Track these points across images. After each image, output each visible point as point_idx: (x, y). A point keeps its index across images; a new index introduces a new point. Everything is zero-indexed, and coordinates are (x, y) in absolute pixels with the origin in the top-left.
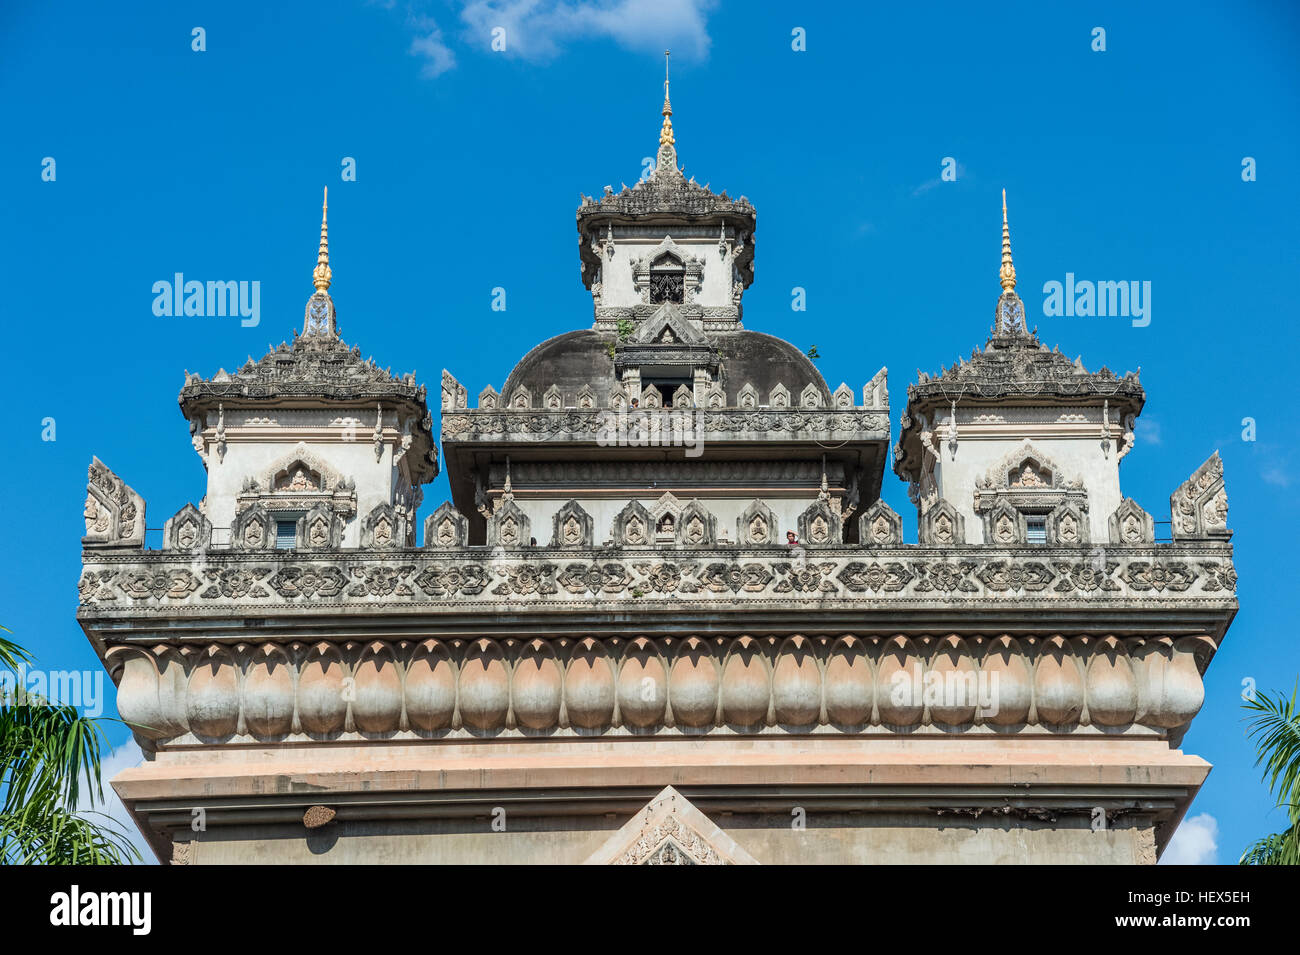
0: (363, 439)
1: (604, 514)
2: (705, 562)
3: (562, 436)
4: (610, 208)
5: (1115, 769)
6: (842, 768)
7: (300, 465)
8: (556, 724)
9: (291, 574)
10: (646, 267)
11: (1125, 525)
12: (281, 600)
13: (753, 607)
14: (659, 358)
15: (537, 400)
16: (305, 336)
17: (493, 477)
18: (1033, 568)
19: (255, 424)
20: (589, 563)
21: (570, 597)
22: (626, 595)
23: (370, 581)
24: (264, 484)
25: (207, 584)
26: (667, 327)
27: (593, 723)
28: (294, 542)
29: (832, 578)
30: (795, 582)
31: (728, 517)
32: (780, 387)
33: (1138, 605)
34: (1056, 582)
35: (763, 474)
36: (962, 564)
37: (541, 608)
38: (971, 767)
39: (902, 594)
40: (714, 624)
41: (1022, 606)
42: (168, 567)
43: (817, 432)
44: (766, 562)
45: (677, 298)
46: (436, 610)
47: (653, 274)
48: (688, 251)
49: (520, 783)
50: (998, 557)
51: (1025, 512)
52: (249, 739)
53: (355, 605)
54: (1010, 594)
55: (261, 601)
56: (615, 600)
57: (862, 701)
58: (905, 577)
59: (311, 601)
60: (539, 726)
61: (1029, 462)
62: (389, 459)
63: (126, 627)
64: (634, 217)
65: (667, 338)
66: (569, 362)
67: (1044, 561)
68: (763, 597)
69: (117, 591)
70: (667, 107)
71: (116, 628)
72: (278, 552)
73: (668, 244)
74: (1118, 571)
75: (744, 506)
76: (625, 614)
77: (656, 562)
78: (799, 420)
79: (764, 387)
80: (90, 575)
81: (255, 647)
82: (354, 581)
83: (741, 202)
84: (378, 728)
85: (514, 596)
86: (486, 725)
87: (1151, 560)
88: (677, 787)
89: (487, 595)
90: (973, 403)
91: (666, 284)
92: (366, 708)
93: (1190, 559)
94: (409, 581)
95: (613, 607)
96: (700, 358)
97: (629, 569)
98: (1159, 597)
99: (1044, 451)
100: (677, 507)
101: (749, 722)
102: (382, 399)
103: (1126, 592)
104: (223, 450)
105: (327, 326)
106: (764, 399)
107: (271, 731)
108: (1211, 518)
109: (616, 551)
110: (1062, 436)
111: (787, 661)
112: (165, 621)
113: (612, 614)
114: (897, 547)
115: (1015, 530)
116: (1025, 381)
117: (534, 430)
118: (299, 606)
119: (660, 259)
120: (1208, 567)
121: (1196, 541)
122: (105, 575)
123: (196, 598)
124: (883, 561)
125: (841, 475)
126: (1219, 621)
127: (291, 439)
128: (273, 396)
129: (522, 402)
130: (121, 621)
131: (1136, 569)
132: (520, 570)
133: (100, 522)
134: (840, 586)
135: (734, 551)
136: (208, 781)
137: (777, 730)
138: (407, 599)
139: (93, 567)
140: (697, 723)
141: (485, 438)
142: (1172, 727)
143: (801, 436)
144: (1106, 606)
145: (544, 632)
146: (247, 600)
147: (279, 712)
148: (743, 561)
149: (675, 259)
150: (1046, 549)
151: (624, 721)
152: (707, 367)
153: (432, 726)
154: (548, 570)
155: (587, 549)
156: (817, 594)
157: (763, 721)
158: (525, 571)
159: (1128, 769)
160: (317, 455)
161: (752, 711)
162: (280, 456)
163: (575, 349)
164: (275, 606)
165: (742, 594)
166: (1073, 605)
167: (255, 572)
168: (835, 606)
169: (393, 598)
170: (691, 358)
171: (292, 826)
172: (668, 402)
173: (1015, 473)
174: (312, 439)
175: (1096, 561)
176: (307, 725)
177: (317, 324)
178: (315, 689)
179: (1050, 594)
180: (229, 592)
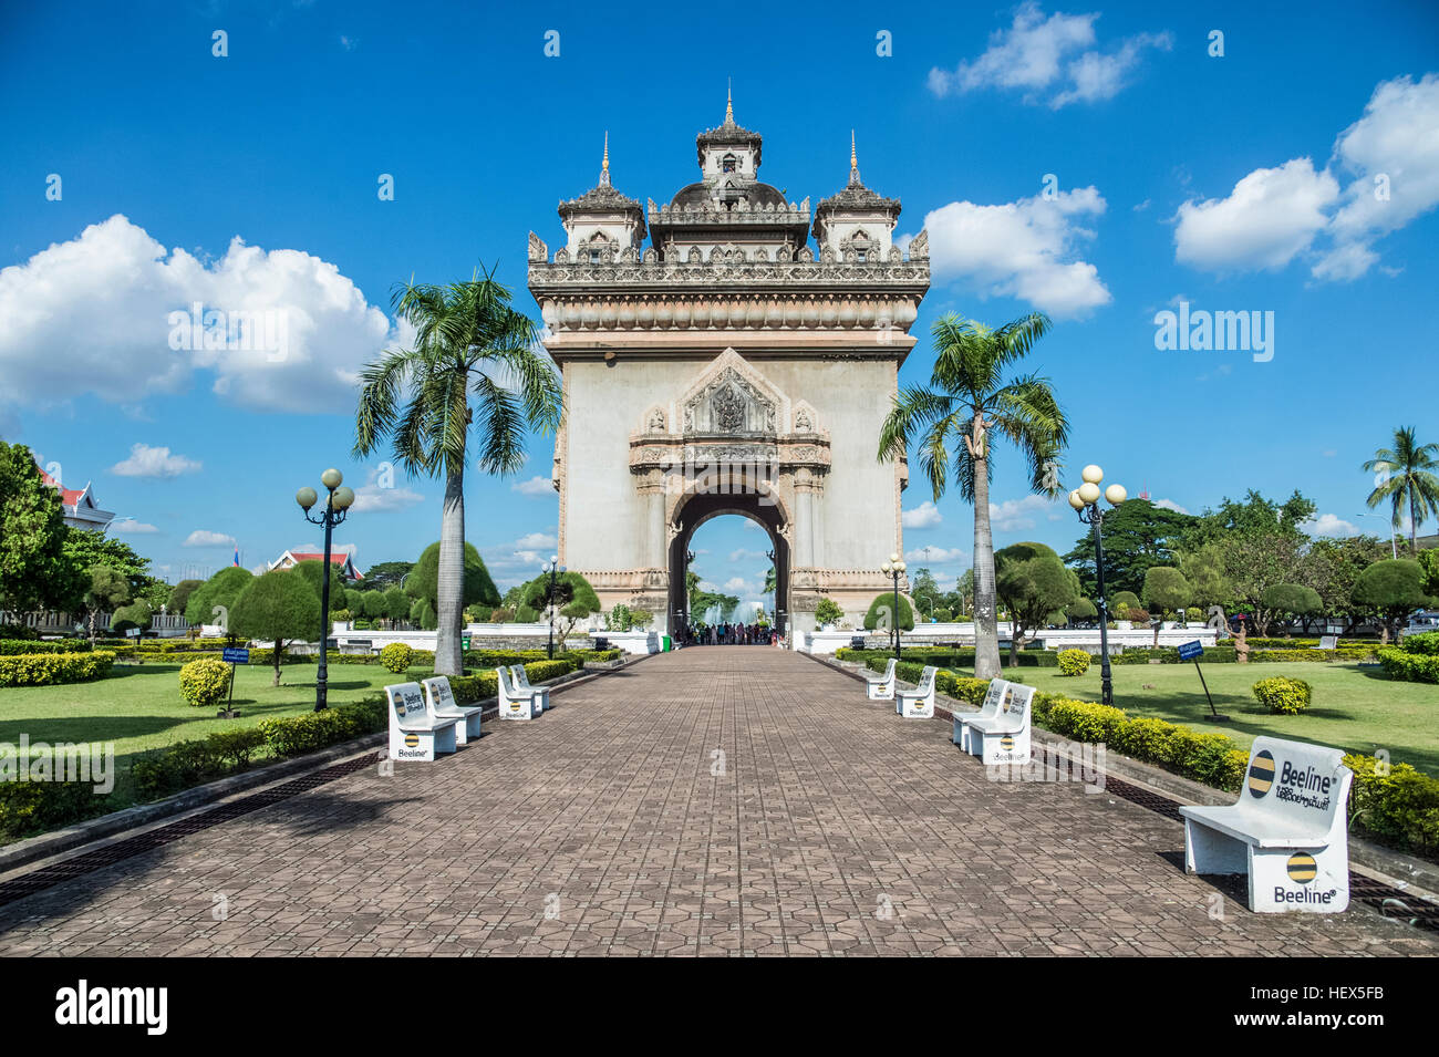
0: (621, 223)
1: (706, 251)
2: (743, 268)
3: (691, 222)
4: (708, 137)
5: (885, 341)
6: (791, 341)
7: (599, 233)
8: (690, 325)
9: (597, 272)
10: (722, 159)
11: (893, 255)
12: (594, 281)
13: (760, 284)
14: (728, 194)
15: (682, 209)
16: (600, 186)
17: (667, 237)
18: (860, 270)
19: (584, 218)
20: (701, 268)
21: (694, 280)
22: (714, 280)
23: (624, 274)
24: (587, 240)
25: (569, 275)
26: (730, 181)
27: (703, 325)
28: (597, 261)
29: (788, 273)
30: (775, 276)
31: (751, 251)
32: (770, 204)
33: (896, 284)
34: (868, 275)
35: (764, 236)
36: (835, 269)
37: (684, 284)
38: (835, 341)
39: (813, 280)
40: (746, 290)
41: (855, 284)
42: (556, 270)
43: (783, 220)
44: (764, 268)
45: (733, 170)
46: (647, 285)
47: (724, 161)
48: (738, 152)
49: (678, 346)
50: (848, 266)
52: (585, 329)
53: (619, 283)
54: (851, 279)
55: (587, 281)
56: (710, 281)
57: (798, 318)
58: (814, 274)
59: (604, 281)
60: (684, 326)
61: (860, 231)
62: (630, 231)
63: (544, 290)
64: (717, 140)
65: (729, 185)
66: (694, 194)
67: (864, 268)
68: (763, 280)
69: (540, 278)
70: (730, 99)
71: (540, 290)
72: (593, 264)
73: (729, 150)
74: (890, 272)
75: (757, 247)
76: (714, 286)
77: (725, 268)
78: (777, 216)
79: (765, 204)
80: (531, 272)
81: (586, 297)
83: (756, 134)
84: (629, 326)
85: (675, 280)
86: (666, 325)
87: (901, 268)
88: (734, 348)
89: (665, 280)
90: (841, 210)
91: (729, 165)
92: (624, 319)
93: (915, 267)
94: (638, 274)
95: (710, 284)
96: (741, 193)
97: (715, 270)
98: (903, 281)
99: (866, 228)
100: (733, 248)
101: (758, 325)
102: (627, 209)
103: (892, 279)
104: (573, 228)
105: (608, 182)
106: (764, 208)
107: (593, 326)
108: (923, 252)
109: (711, 264)
110: (871, 222)
111: (772, 303)
112: (557, 288)
113: (709, 286)
114: (812, 262)
115: (853, 257)
116: (860, 202)
117: (682, 219)
118: (600, 283)
119: (726, 156)
120: (922, 269)
121: (917, 260)
122: (536, 272)
123: (565, 280)
124: (807, 267)
125: (792, 236)
126: (924, 289)
127: (596, 223)
128: (590, 208)
129: (677, 209)
130: (542, 288)
131: (896, 270)
132: (676, 270)
133: (533, 254)
134: (791, 276)
135: (753, 264)
136: (573, 343)
137: (768, 328)
138: (637, 281)
139: (532, 269)
140: (740, 325)
142: (905, 327)
143: (778, 222)
144: (885, 284)
145: (685, 293)
146: (583, 281)
147: (596, 320)
148: (756, 268)
149: (733, 156)
150: (865, 263)
151: (714, 324)
152: (744, 196)
153: (647, 326)
154: (687, 270)
155: (700, 263)
156: (783, 279)
157: (763, 325)
158: (678, 271)
160: (605, 229)
161: (759, 322)
162: (593, 230)
163: (697, 190)
164: (592, 283)
165: (756, 279)
166: (874, 283)
167: (585, 271)
168: (789, 284)
169: (632, 280)
170: (738, 193)
171: (601, 359)
172: (729, 209)
173: (854, 236)
174: (603, 223)
175: (883, 267)
176: (604, 325)
177: (604, 182)
178: (606, 312)
179: (865, 279)
180: (576, 278)
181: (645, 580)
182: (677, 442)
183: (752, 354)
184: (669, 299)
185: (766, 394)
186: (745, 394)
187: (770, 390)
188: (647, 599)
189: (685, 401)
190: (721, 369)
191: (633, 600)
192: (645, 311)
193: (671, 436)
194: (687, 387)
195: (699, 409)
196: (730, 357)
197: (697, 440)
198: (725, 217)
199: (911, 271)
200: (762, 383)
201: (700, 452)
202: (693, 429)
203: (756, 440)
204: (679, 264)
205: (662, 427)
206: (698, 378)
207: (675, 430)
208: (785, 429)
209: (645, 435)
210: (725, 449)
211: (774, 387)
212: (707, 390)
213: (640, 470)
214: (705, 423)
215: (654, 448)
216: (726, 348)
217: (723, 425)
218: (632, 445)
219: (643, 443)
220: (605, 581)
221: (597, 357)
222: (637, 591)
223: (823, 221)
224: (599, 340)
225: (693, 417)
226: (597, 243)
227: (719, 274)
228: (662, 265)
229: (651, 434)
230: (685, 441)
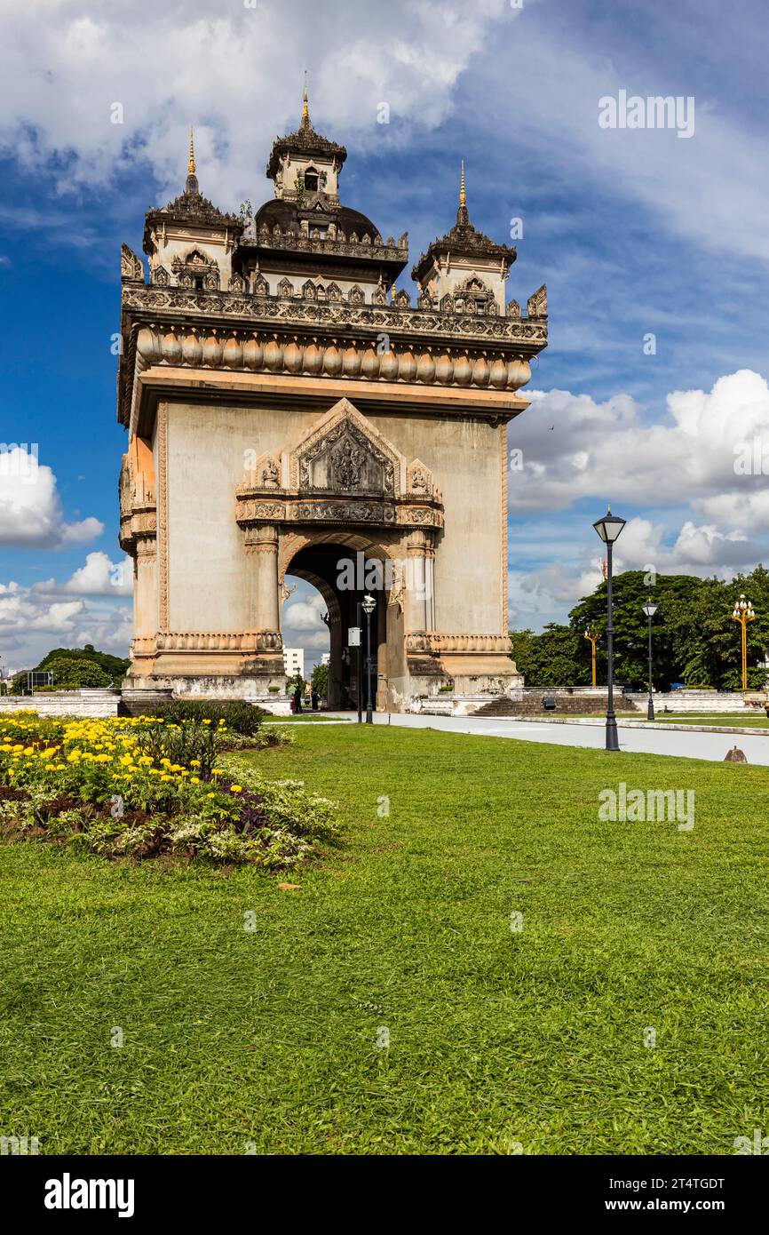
0: (221, 244)
1: (298, 283)
2: (360, 311)
3: (281, 247)
5: (500, 402)
6: (407, 396)
7: (196, 252)
9: (204, 300)
10: (303, 173)
11: (511, 310)
12: (199, 310)
14: (317, 217)
15: (271, 231)
17: (250, 261)
18: (480, 324)
19: (178, 232)
20: (317, 307)
21: (310, 320)
22: (330, 321)
23: (233, 306)
24: (183, 259)
25: (170, 301)
26: (318, 203)
27: (318, 371)
28: (202, 286)
29: (407, 321)
30: (394, 323)
32: (367, 235)
33: (514, 342)
34: (487, 330)
35: (354, 271)
36: (455, 320)
37: (299, 324)
38: (451, 398)
39: (432, 330)
40: (363, 336)
41: (475, 339)
42: (155, 292)
44: (384, 313)
45: (315, 188)
46: (258, 320)
47: (306, 176)
48: (320, 167)
49: (289, 392)
50: (468, 319)
51: (477, 300)
52: (187, 365)
53: (228, 316)
54: (471, 333)
55: (192, 310)
56: (328, 323)
57: (414, 371)
58: (434, 324)
59: (210, 312)
60: (299, 370)
61: (474, 280)
63: (141, 315)
64: (299, 149)
65: (319, 207)
67: (484, 321)
68: (382, 327)
69: (136, 300)
71: (137, 315)
72: (198, 290)
73: (311, 163)
74: (509, 328)
75: (349, 284)
76: (330, 329)
78: (374, 251)
79: (360, 235)
80: (125, 292)
81: (188, 328)
82: (227, 305)
84: (234, 365)
85: (288, 318)
86: (279, 368)
87: (520, 324)
88: (347, 398)
89: (278, 316)
90: (456, 253)
91: (311, 181)
92: (231, 358)
93: (533, 325)
94: (248, 307)
95: (326, 326)
97: (332, 311)
98: (522, 339)
99: (480, 275)
101: (373, 375)
102: (228, 227)
103: (511, 336)
104: (164, 242)
106: (360, 240)
107: (195, 362)
109: (327, 303)
110: (486, 270)
112: (155, 314)
113: (325, 328)
114: (433, 311)
115: (473, 308)
117: (270, 243)
118: (207, 314)
119: (309, 170)
120: (540, 328)
121: (536, 318)
122: (132, 293)
123: (167, 306)
124: (427, 316)
125: (386, 275)
126: (541, 350)
127: (192, 240)
128: (185, 221)
130: (139, 312)
131: (515, 327)
132: (290, 307)
133: (128, 270)
134: (410, 325)
135: (372, 307)
136: (174, 380)
137: (382, 379)
138: (247, 315)
139: (126, 288)
140: (357, 374)
143: (375, 258)
144: (503, 341)
145: (299, 333)
146: (186, 309)
147: (199, 356)
148: (374, 312)
149: (315, 171)
150: (485, 316)
151: (326, 371)
152: (337, 223)
153: (255, 367)
154: (302, 308)
156: (402, 327)
157: (377, 376)
158: (293, 308)
159: (504, 402)
160: (203, 248)
161: (374, 372)
162: (188, 247)
164: (197, 313)
165: (374, 325)
166: (493, 340)
167: (188, 297)
168: (408, 333)
169: (242, 314)
170: (329, 217)
171: (204, 400)
172: (320, 236)
173: (469, 284)
174: (200, 241)
175: (502, 322)
176: (208, 362)
178: (213, 347)
179: (485, 334)
180: (179, 305)
182: (291, 498)
183: (368, 406)
184: (281, 339)
185: (384, 451)
187: (387, 448)
188: (264, 663)
189: (299, 452)
190: (337, 420)
191: (245, 664)
192: (253, 350)
193: (285, 491)
194: (302, 439)
195: (317, 464)
196: (343, 409)
197: (314, 497)
198: (318, 245)
199: (529, 328)
200: (378, 438)
201: (318, 509)
202: (310, 483)
204: (292, 299)
205: (275, 480)
206: (312, 430)
207: (289, 483)
208: (402, 489)
209: (256, 489)
210: (342, 507)
211: (390, 444)
212: (324, 443)
213: (244, 525)
214: (320, 480)
215: (270, 503)
216: (342, 398)
217: (340, 482)
218: (240, 498)
219: (254, 497)
220: (211, 643)
221: (198, 399)
222: (248, 654)
223: (436, 264)
224: (203, 379)
225: (310, 472)
226: (197, 264)
227: (336, 315)
228: (277, 299)
229: (264, 488)
230: (300, 497)
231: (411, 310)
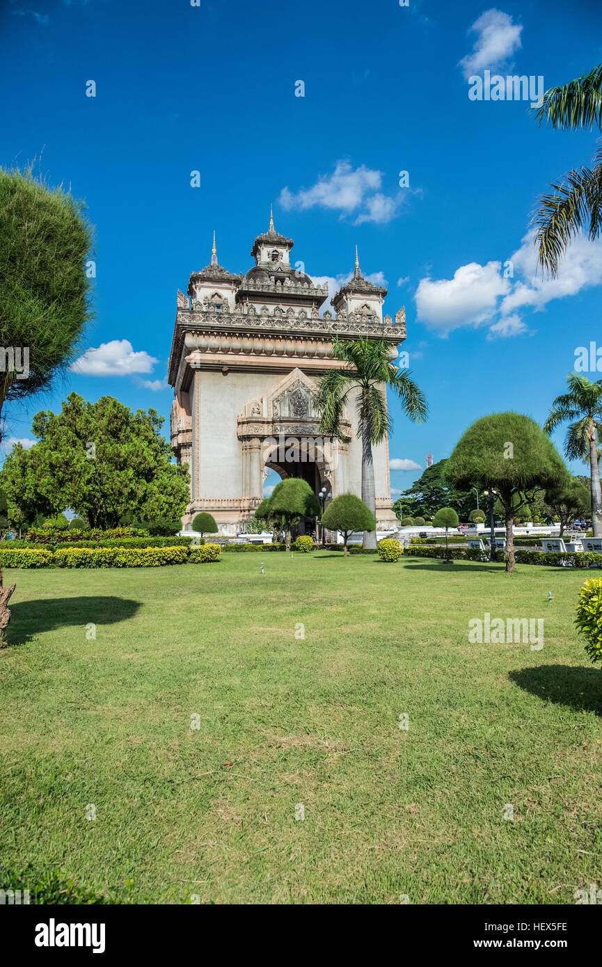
0: (230, 289)
2: (305, 321)
3: (260, 290)
4: (262, 239)
7: (216, 293)
8: (272, 353)
9: (220, 318)
10: (271, 253)
11: (385, 320)
13: (314, 332)
14: (279, 274)
15: (255, 282)
16: (212, 264)
17: (244, 298)
18: (370, 327)
19: (206, 284)
20: (282, 320)
21: (278, 327)
22: (289, 327)
23: (236, 320)
24: (209, 297)
25: (203, 319)
26: (279, 267)
27: (280, 354)
28: (220, 311)
29: (330, 327)
30: (323, 327)
31: (296, 311)
32: (305, 283)
33: (388, 336)
34: (374, 331)
35: (299, 302)
36: (356, 326)
37: (272, 329)
39: (344, 331)
40: (306, 335)
42: (195, 314)
43: (314, 294)
44: (318, 322)
45: (277, 260)
46: (250, 327)
48: (280, 250)
49: (266, 365)
50: (363, 325)
52: (211, 352)
53: (233, 325)
54: (365, 332)
55: (214, 323)
56: (287, 328)
58: (345, 328)
59: (225, 324)
60: (269, 353)
61: (365, 305)
62: (234, 294)
63: (187, 327)
64: (268, 241)
65: (280, 270)
66: (259, 273)
67: (372, 326)
68: (317, 330)
69: (185, 319)
71: (185, 327)
72: (217, 313)
73: (275, 248)
74: (385, 329)
76: (288, 331)
77: (295, 321)
78: (310, 291)
79: (302, 283)
80: (179, 315)
81: (213, 332)
82: (233, 320)
83: (291, 240)
84: (236, 351)
85: (266, 326)
86: (258, 352)
87: (391, 328)
88: (299, 368)
89: (261, 325)
91: (275, 257)
92: (235, 347)
93: (398, 328)
94: (244, 321)
96: (287, 275)
97: (290, 322)
98: (392, 335)
99: (369, 303)
100: (285, 308)
101: (311, 355)
102: (233, 281)
103: (386, 333)
104: (200, 289)
105: (216, 262)
106: (302, 286)
107: (215, 351)
108: (403, 320)
109: (287, 318)
110: (371, 300)
111: (319, 343)
112: (194, 326)
113: (286, 331)
114: (344, 321)
115: (365, 320)
116: (364, 288)
117: (255, 288)
118: (222, 325)
119: (274, 251)
120: (401, 329)
121: (400, 324)
122: (183, 315)
123: (201, 321)
124: (341, 324)
126: (401, 340)
127: (214, 288)
128: (209, 278)
129: (251, 282)
130: (186, 325)
131: (389, 329)
132: (267, 320)
133: (181, 304)
134: (332, 328)
135: (311, 320)
137: (317, 357)
138: (244, 325)
139: (180, 313)
140: (300, 355)
141: (244, 289)
143: (311, 294)
144: (382, 336)
145: (272, 334)
147: (217, 347)
148: (313, 322)
149: (277, 252)
150: (372, 324)
151: (286, 354)
152: (289, 277)
153: (247, 352)
154: (273, 321)
155: (281, 317)
156: (327, 330)
157: (314, 355)
158: (269, 321)
160: (221, 292)
161: (312, 353)
162: (213, 291)
163: (259, 270)
164: (217, 324)
165: (312, 329)
166: (377, 336)
167: (212, 317)
168: (331, 333)
169: (241, 324)
170: (285, 275)
171: (220, 371)
172: (282, 284)
173: (363, 307)
174: (219, 288)
175: (381, 327)
176: (222, 350)
177: (214, 262)
178: (225, 342)
179: (374, 333)
180: (207, 321)
181: (251, 503)
182: (268, 423)
183: (308, 372)
184: (262, 337)
186: (308, 395)
189: (272, 398)
190: (293, 381)
191: (243, 516)
192: (248, 343)
193: (264, 419)
194: (273, 390)
195: (282, 404)
196: (297, 374)
197: (281, 422)
198: (280, 289)
199: (396, 330)
201: (284, 428)
202: (279, 415)
203: (314, 422)
204: (269, 316)
205: (259, 413)
206: (280, 385)
207: (267, 414)
209: (249, 418)
210: (297, 427)
212: (286, 393)
213: (243, 438)
214: (285, 412)
215: (255, 426)
216: (294, 368)
217: (296, 413)
218: (239, 423)
219: (248, 422)
220: (224, 504)
221: (217, 370)
222: (244, 511)
223: (344, 297)
224: (219, 359)
225: (278, 408)
226: (216, 300)
227: (292, 324)
228: (259, 316)
229: (252, 418)
230: (273, 422)
231: (332, 321)
